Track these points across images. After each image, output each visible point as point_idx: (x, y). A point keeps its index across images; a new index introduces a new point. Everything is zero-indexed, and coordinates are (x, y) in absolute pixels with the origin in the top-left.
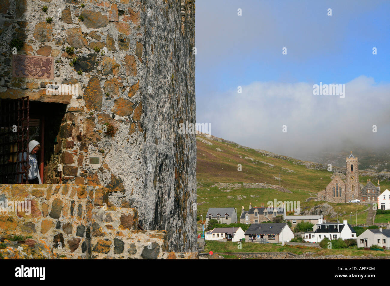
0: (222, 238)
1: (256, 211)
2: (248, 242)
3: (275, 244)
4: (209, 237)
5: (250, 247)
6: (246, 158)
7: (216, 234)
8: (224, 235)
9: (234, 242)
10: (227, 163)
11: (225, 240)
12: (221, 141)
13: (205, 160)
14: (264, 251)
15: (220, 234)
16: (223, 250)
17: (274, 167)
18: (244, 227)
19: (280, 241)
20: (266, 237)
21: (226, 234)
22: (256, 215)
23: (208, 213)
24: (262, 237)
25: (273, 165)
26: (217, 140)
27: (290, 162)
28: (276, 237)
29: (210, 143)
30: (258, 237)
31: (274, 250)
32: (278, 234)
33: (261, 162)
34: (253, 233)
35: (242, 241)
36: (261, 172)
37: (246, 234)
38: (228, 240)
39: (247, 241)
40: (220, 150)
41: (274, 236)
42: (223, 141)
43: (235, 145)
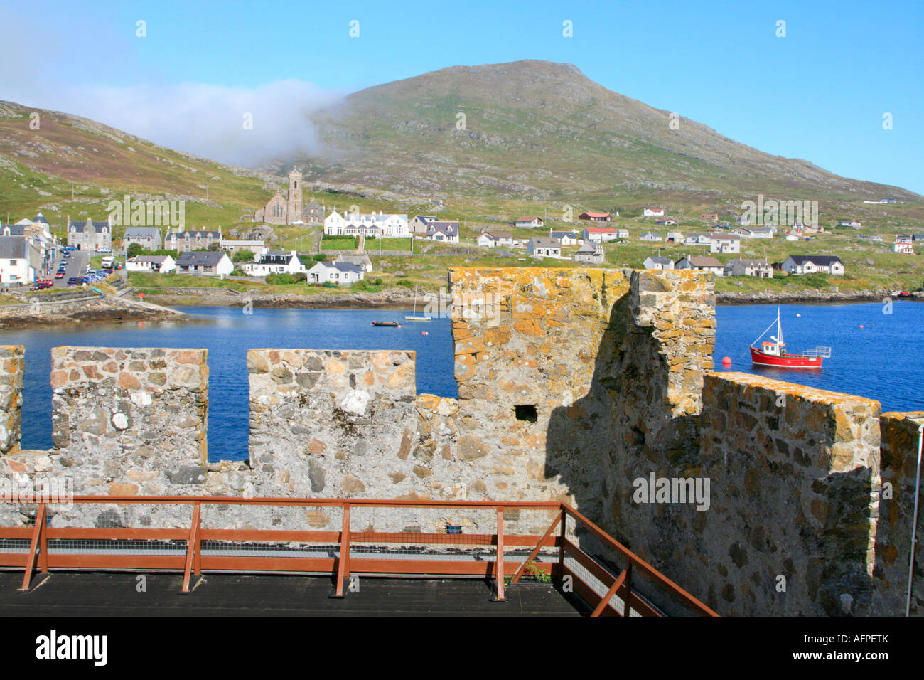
0: (147, 268)
1: (187, 235)
2: (180, 275)
3: (212, 277)
4: (131, 266)
5: (181, 280)
6: (164, 160)
7: (140, 263)
8: (150, 264)
9: (162, 274)
10: (143, 167)
11: (151, 271)
12: (133, 138)
13: (116, 162)
14: (200, 286)
15: (145, 263)
16: (149, 284)
17: (197, 173)
18: (173, 254)
19: (218, 273)
20: (201, 268)
21: (152, 263)
22: (187, 240)
23: (126, 233)
24: (196, 268)
25: (195, 170)
26: (128, 137)
27: (215, 167)
28: (213, 268)
29: (121, 141)
30: (192, 268)
31: (212, 286)
32: (216, 265)
33: (182, 165)
34: (185, 263)
35: (172, 273)
36: (183, 179)
37: (177, 265)
38: (155, 270)
39: (177, 272)
40: (133, 150)
41: (210, 267)
42: (137, 139)
43: (151, 145)
